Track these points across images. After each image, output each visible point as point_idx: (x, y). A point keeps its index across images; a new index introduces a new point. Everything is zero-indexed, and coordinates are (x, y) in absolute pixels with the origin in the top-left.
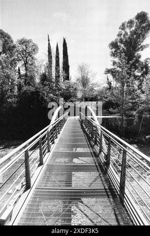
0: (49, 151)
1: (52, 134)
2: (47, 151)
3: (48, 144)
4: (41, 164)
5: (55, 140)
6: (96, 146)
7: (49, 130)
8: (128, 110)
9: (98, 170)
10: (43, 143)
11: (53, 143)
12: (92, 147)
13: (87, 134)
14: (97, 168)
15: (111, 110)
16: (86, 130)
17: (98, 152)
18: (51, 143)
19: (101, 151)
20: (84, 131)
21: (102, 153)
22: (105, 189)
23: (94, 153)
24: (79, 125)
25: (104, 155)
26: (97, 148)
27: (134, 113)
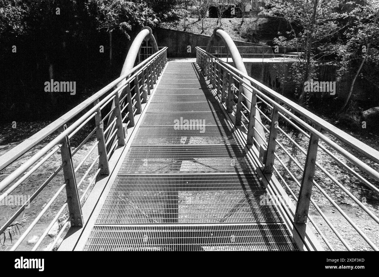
0: (121, 144)
1: (126, 101)
2: (116, 143)
3: (118, 126)
4: (104, 173)
5: (136, 118)
6: (238, 133)
7: (120, 90)
8: (324, 41)
9: (243, 186)
10: (106, 124)
11: (131, 125)
12: (229, 133)
13: (215, 103)
14: (242, 182)
15: (280, 41)
16: (214, 92)
17: (243, 144)
18: (124, 125)
19: (250, 142)
20: (209, 96)
21: (253, 147)
22: (261, 227)
23: (234, 147)
24: (196, 81)
25: (258, 154)
26: (242, 137)
27: (342, 49)
